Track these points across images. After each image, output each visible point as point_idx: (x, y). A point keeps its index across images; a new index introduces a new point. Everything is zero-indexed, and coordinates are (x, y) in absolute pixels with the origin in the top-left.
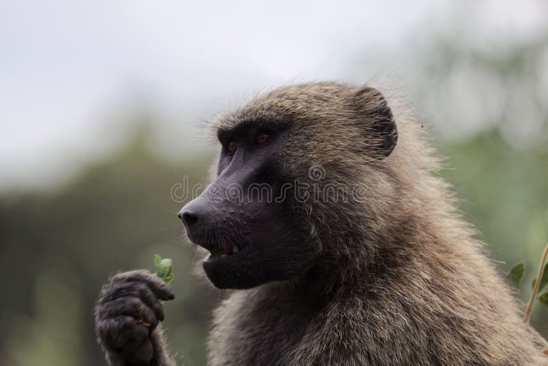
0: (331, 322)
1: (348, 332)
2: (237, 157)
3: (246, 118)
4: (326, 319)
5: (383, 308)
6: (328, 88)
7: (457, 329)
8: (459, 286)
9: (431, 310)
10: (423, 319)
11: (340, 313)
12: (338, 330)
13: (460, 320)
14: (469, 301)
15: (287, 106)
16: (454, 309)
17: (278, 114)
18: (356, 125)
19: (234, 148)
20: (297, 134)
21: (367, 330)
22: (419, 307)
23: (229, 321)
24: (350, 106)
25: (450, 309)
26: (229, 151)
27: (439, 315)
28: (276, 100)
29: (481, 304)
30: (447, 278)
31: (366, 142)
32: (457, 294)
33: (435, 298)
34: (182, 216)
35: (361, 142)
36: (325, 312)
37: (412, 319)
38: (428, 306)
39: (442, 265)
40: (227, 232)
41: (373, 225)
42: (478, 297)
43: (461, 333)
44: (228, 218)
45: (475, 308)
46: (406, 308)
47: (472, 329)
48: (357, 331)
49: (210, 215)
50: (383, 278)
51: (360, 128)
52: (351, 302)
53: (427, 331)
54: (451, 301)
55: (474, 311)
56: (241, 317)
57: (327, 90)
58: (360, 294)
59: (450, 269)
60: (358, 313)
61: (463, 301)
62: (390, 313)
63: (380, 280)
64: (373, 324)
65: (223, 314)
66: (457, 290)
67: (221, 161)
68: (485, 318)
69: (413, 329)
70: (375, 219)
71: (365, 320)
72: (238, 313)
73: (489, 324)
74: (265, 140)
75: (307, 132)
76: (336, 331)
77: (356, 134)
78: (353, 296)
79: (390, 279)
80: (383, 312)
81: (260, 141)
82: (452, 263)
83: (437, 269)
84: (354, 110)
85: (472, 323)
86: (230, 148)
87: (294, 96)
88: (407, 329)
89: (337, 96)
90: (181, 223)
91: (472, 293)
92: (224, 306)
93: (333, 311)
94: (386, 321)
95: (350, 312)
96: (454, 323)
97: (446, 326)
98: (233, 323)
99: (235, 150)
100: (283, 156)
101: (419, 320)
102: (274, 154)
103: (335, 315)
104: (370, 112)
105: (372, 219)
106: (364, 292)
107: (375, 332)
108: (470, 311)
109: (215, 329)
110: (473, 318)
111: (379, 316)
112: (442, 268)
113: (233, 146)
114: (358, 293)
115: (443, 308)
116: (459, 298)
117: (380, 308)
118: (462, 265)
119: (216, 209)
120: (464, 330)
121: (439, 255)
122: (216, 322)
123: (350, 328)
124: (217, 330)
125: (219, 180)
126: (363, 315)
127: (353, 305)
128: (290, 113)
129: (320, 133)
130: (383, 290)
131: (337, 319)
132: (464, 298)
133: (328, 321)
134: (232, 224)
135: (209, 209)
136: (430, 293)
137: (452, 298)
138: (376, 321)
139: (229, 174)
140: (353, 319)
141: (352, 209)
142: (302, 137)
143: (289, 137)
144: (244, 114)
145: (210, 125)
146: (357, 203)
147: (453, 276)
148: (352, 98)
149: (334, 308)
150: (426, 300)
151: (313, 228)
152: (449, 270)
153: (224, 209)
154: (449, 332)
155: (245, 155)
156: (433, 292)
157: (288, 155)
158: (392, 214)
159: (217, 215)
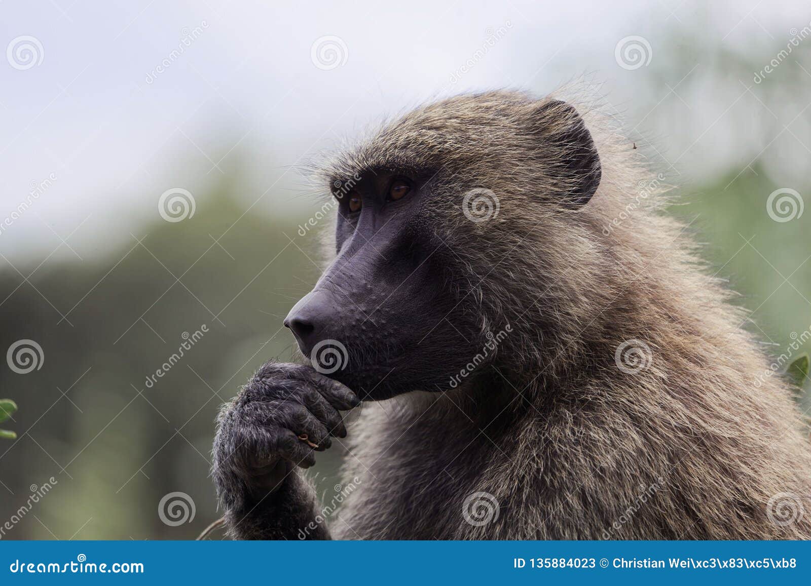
0: (526, 447)
1: (552, 461)
2: (362, 222)
3: (371, 161)
4: (517, 443)
5: (603, 422)
6: (489, 104)
7: (712, 452)
8: (712, 387)
9: (673, 423)
10: (662, 436)
11: (540, 433)
12: (536, 459)
13: (716, 439)
14: (729, 409)
15: (431, 142)
16: (705, 422)
17: (418, 154)
18: (538, 158)
19: (358, 205)
20: (449, 182)
21: (581, 456)
22: (656, 420)
23: (372, 442)
24: (527, 128)
25: (700, 421)
26: (351, 211)
27: (685, 431)
28: (414, 134)
29: (747, 413)
30: (693, 377)
31: (555, 185)
32: (709, 398)
33: (678, 406)
34: (290, 325)
35: (547, 186)
36: (516, 434)
37: (645, 437)
38: (668, 417)
39: (685, 355)
40: (358, 342)
41: (574, 310)
42: (740, 401)
43: (719, 458)
44: (358, 320)
45: (737, 419)
46: (636, 421)
47: (734, 452)
48: (566, 458)
49: (331, 320)
50: (598, 378)
51: (544, 163)
52: (556, 416)
53: (669, 455)
54: (701, 411)
55: (736, 423)
56: (390, 436)
57: (488, 108)
58: (568, 403)
59: (698, 361)
60: (568, 432)
61: (718, 409)
62: (614, 430)
63: (595, 381)
64: (589, 446)
65: (362, 430)
66: (708, 394)
67: (340, 227)
68: (753, 433)
69: (648, 453)
70: (575, 301)
71: (577, 442)
72: (387, 429)
73: (760, 443)
74: (402, 193)
75: (464, 177)
76: (533, 460)
77: (538, 174)
78: (558, 407)
79: (608, 380)
80: (604, 429)
81: (395, 195)
82: (700, 350)
83: (677, 362)
84: (534, 134)
85: (734, 442)
86: (351, 206)
87: (438, 124)
88: (640, 452)
89: (505, 116)
90: (290, 334)
91: (733, 398)
92: (365, 417)
93: (528, 432)
94: (608, 442)
95: (555, 431)
96: (707, 443)
97: (695, 447)
98: (379, 444)
99: (359, 210)
100: (431, 217)
101: (656, 439)
102: (418, 216)
103: (531, 437)
104: (558, 137)
105: (572, 301)
106: (573, 400)
107: (592, 458)
108: (729, 424)
109: (352, 453)
110: (735, 434)
111: (597, 434)
112: (685, 361)
113: (356, 202)
114: (564, 402)
115: (692, 421)
116: (713, 405)
117: (600, 423)
118: (716, 354)
119: (339, 309)
120: (723, 454)
121: (678, 340)
122: (353, 442)
123: (555, 454)
124: (355, 455)
125: (339, 262)
126: (574, 434)
127: (559, 420)
128: (436, 152)
129: (483, 175)
130: (602, 396)
131: (535, 443)
132: (721, 405)
133: (521, 446)
134: (364, 328)
135: (329, 311)
136: (669, 397)
137: (703, 407)
138: (594, 442)
139: (352, 250)
140: (559, 441)
141: (542, 288)
142: (457, 186)
143: (437, 188)
144: (368, 155)
145: (320, 171)
146: (547, 277)
147: (702, 372)
148: (528, 117)
149: (530, 427)
150: (664, 408)
151: (485, 320)
152: (695, 362)
153: (352, 307)
154: (701, 458)
155: (374, 221)
156: (673, 397)
157: (438, 215)
158: (600, 291)
159: (341, 318)
